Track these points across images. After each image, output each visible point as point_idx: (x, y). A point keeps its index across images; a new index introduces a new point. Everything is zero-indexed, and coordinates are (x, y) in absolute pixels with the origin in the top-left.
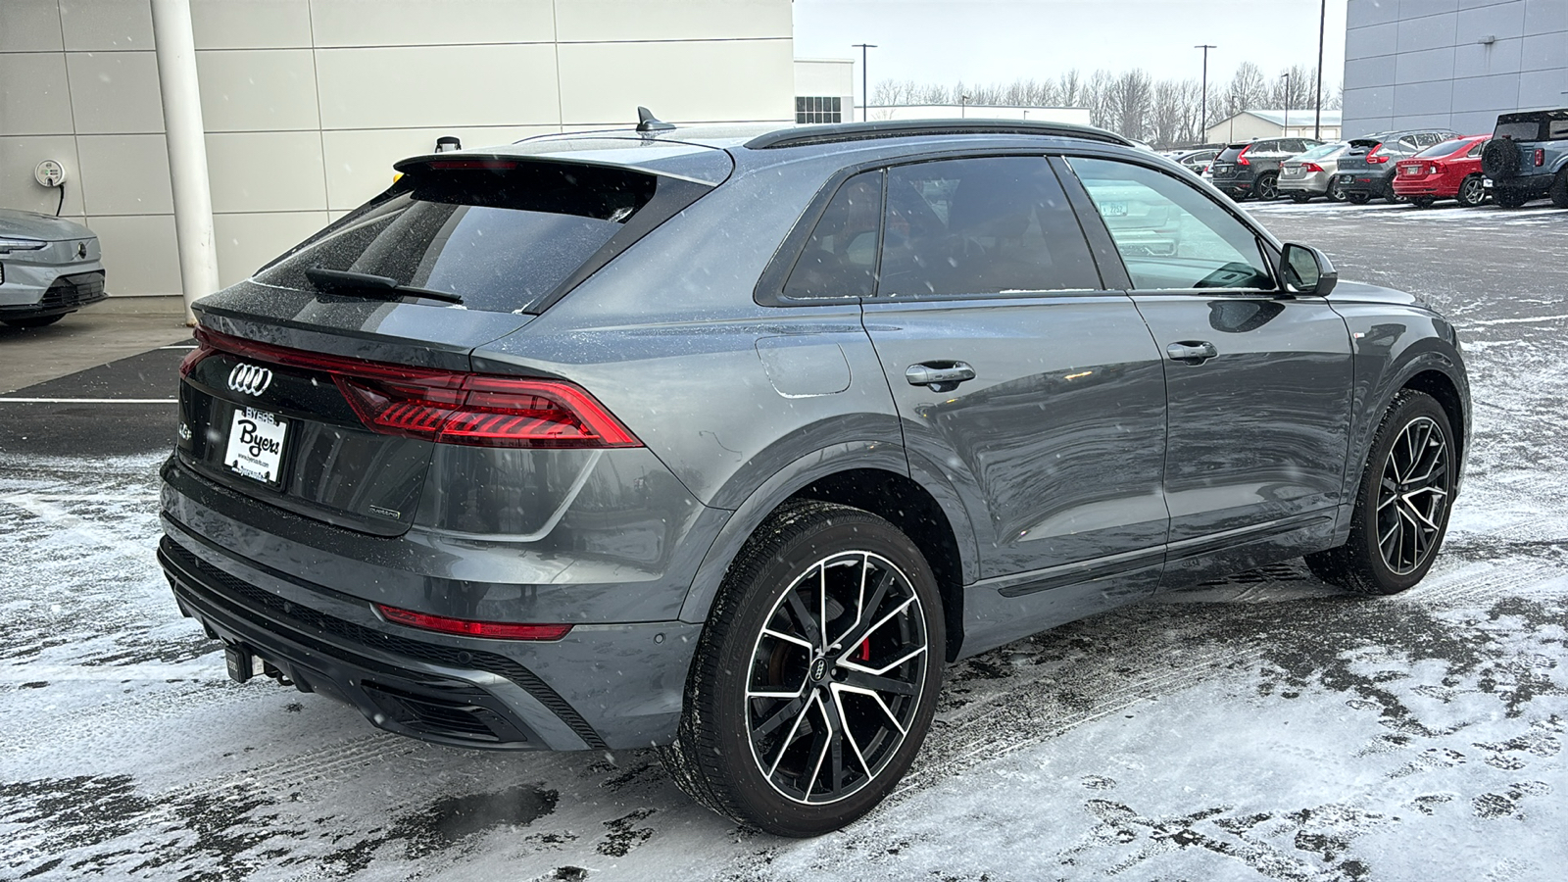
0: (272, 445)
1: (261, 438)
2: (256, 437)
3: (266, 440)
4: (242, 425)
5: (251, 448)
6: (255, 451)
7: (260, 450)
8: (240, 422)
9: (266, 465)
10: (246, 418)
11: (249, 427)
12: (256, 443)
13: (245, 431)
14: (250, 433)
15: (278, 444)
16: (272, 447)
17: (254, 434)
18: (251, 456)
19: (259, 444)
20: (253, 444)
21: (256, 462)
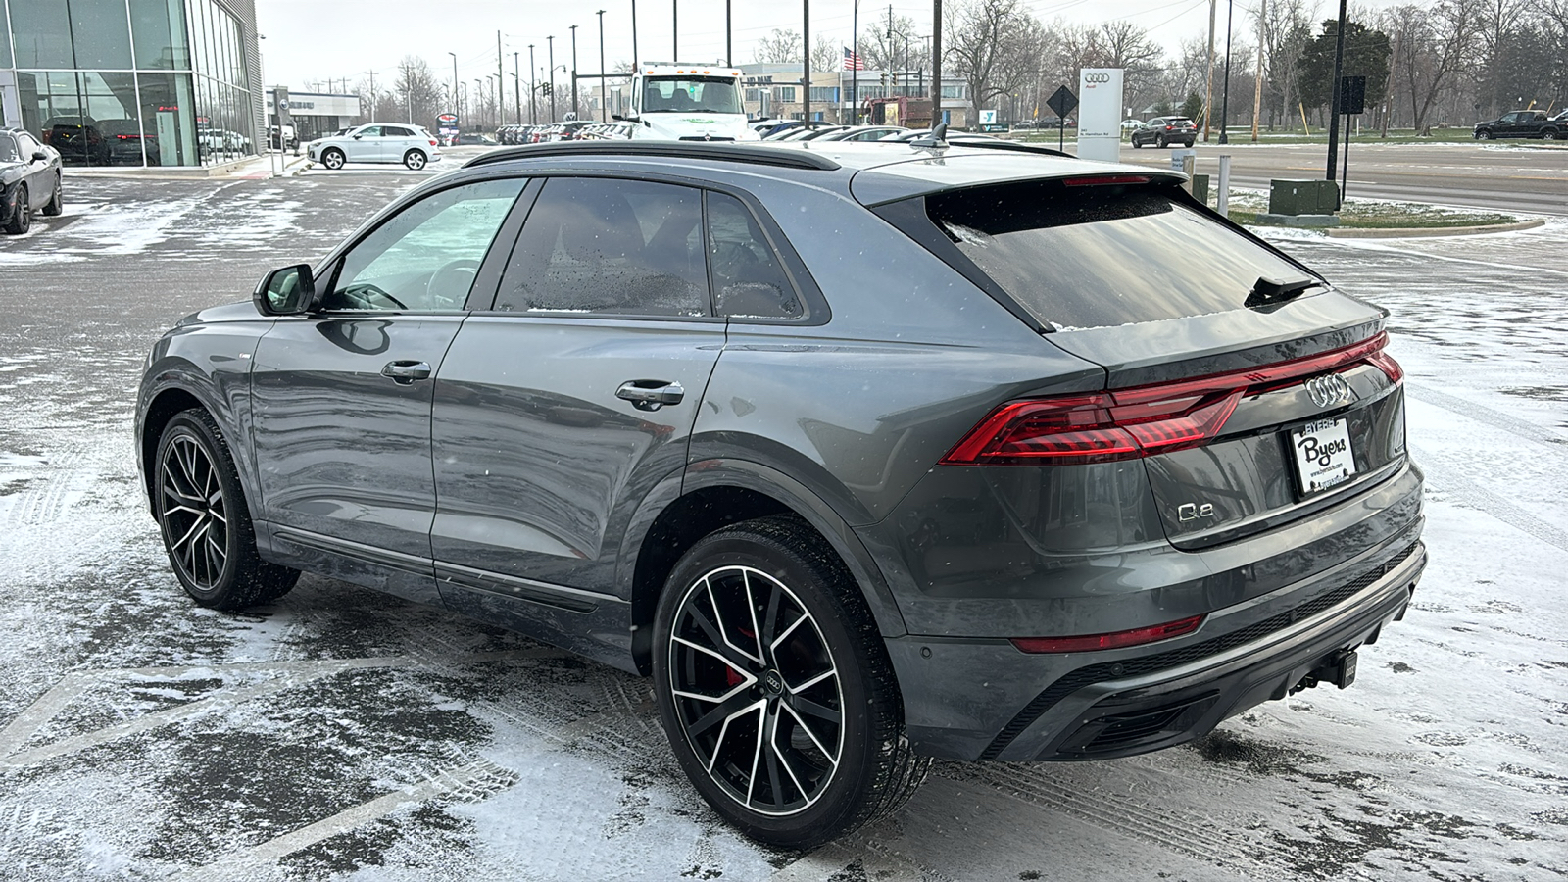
0: (1337, 445)
1: (1325, 446)
2: (1321, 447)
3: (1331, 444)
4: (1303, 446)
5: (1320, 462)
6: (1325, 461)
7: (1328, 457)
8: (1300, 445)
9: (1340, 465)
10: (1305, 437)
11: (1310, 444)
12: (1322, 453)
13: (1308, 450)
14: (1313, 448)
15: (1342, 441)
16: (1338, 446)
17: (1317, 447)
18: (1323, 468)
19: (1326, 452)
20: (1320, 456)
21: (1330, 469)
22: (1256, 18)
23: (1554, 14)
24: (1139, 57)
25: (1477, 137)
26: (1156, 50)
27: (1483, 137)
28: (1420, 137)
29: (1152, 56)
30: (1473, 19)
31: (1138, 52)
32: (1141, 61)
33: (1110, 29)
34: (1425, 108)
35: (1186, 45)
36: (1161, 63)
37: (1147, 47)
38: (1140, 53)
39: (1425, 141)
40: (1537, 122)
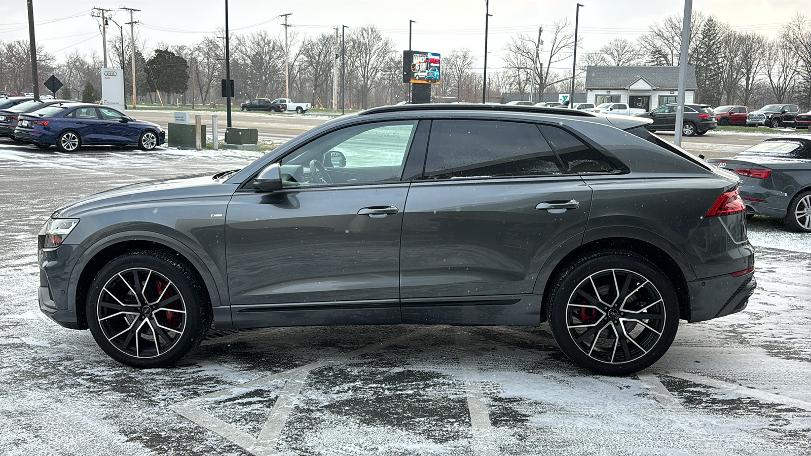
22: (111, 45)
23: (246, 55)
24: (41, 61)
25: (242, 110)
26: (51, 58)
27: (245, 110)
28: (212, 108)
29: (49, 61)
30: (213, 54)
31: (40, 58)
32: (43, 63)
33: (21, 44)
34: (206, 95)
35: (68, 56)
36: (54, 65)
37: (45, 56)
38: (41, 59)
39: (214, 111)
40: (267, 104)
